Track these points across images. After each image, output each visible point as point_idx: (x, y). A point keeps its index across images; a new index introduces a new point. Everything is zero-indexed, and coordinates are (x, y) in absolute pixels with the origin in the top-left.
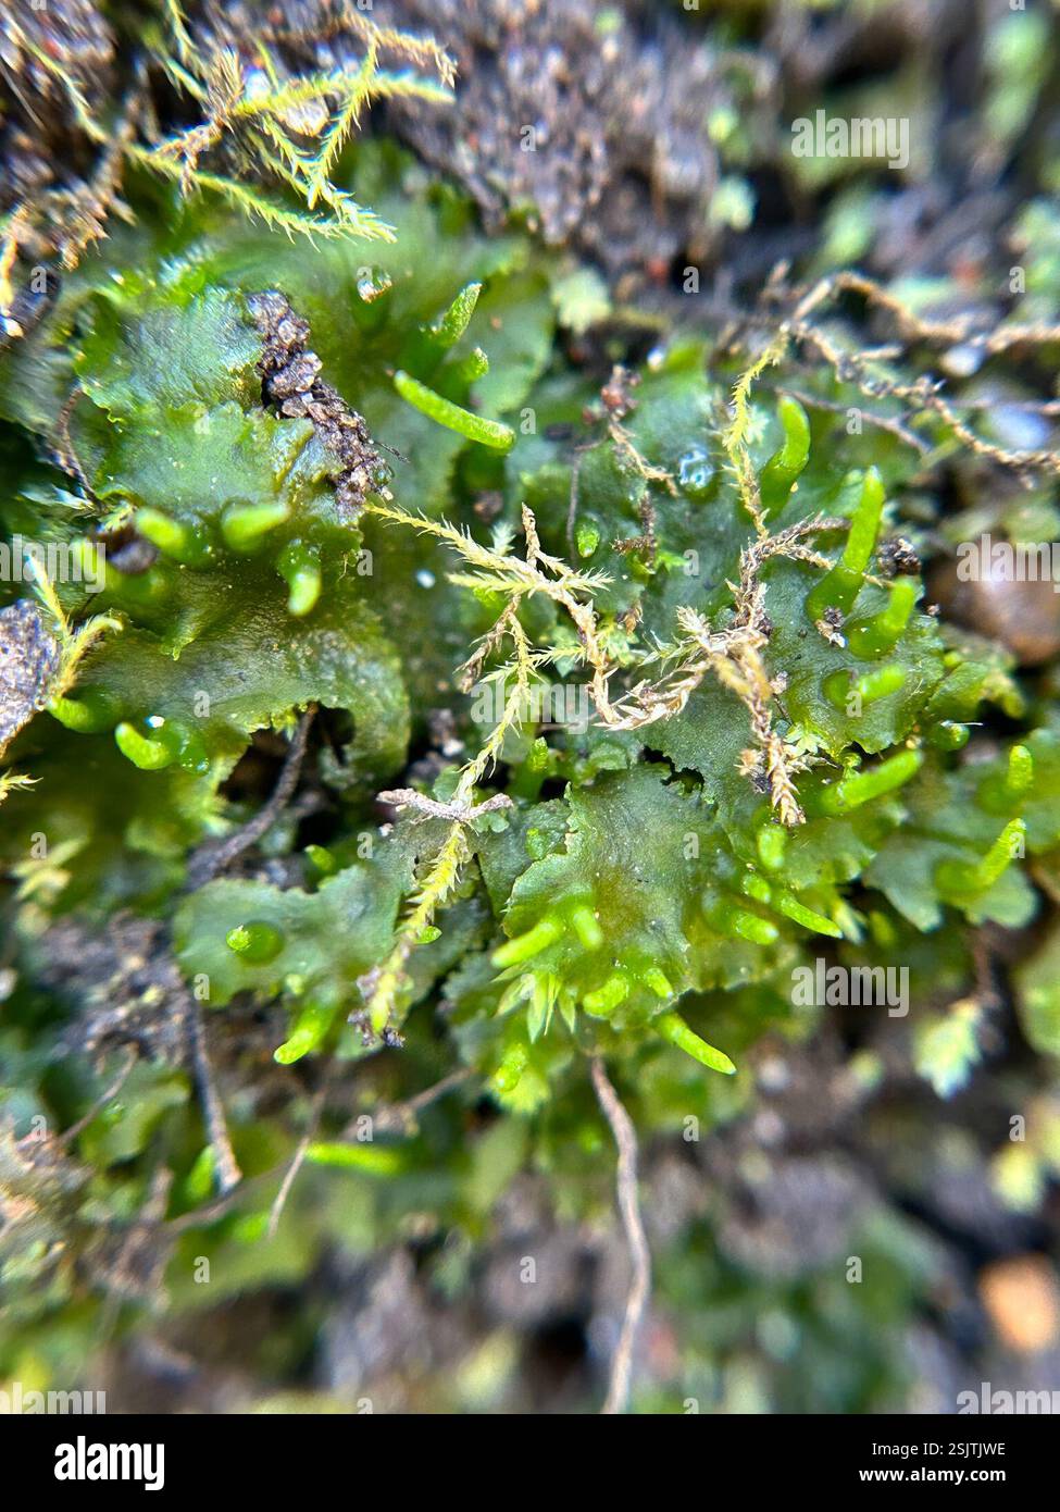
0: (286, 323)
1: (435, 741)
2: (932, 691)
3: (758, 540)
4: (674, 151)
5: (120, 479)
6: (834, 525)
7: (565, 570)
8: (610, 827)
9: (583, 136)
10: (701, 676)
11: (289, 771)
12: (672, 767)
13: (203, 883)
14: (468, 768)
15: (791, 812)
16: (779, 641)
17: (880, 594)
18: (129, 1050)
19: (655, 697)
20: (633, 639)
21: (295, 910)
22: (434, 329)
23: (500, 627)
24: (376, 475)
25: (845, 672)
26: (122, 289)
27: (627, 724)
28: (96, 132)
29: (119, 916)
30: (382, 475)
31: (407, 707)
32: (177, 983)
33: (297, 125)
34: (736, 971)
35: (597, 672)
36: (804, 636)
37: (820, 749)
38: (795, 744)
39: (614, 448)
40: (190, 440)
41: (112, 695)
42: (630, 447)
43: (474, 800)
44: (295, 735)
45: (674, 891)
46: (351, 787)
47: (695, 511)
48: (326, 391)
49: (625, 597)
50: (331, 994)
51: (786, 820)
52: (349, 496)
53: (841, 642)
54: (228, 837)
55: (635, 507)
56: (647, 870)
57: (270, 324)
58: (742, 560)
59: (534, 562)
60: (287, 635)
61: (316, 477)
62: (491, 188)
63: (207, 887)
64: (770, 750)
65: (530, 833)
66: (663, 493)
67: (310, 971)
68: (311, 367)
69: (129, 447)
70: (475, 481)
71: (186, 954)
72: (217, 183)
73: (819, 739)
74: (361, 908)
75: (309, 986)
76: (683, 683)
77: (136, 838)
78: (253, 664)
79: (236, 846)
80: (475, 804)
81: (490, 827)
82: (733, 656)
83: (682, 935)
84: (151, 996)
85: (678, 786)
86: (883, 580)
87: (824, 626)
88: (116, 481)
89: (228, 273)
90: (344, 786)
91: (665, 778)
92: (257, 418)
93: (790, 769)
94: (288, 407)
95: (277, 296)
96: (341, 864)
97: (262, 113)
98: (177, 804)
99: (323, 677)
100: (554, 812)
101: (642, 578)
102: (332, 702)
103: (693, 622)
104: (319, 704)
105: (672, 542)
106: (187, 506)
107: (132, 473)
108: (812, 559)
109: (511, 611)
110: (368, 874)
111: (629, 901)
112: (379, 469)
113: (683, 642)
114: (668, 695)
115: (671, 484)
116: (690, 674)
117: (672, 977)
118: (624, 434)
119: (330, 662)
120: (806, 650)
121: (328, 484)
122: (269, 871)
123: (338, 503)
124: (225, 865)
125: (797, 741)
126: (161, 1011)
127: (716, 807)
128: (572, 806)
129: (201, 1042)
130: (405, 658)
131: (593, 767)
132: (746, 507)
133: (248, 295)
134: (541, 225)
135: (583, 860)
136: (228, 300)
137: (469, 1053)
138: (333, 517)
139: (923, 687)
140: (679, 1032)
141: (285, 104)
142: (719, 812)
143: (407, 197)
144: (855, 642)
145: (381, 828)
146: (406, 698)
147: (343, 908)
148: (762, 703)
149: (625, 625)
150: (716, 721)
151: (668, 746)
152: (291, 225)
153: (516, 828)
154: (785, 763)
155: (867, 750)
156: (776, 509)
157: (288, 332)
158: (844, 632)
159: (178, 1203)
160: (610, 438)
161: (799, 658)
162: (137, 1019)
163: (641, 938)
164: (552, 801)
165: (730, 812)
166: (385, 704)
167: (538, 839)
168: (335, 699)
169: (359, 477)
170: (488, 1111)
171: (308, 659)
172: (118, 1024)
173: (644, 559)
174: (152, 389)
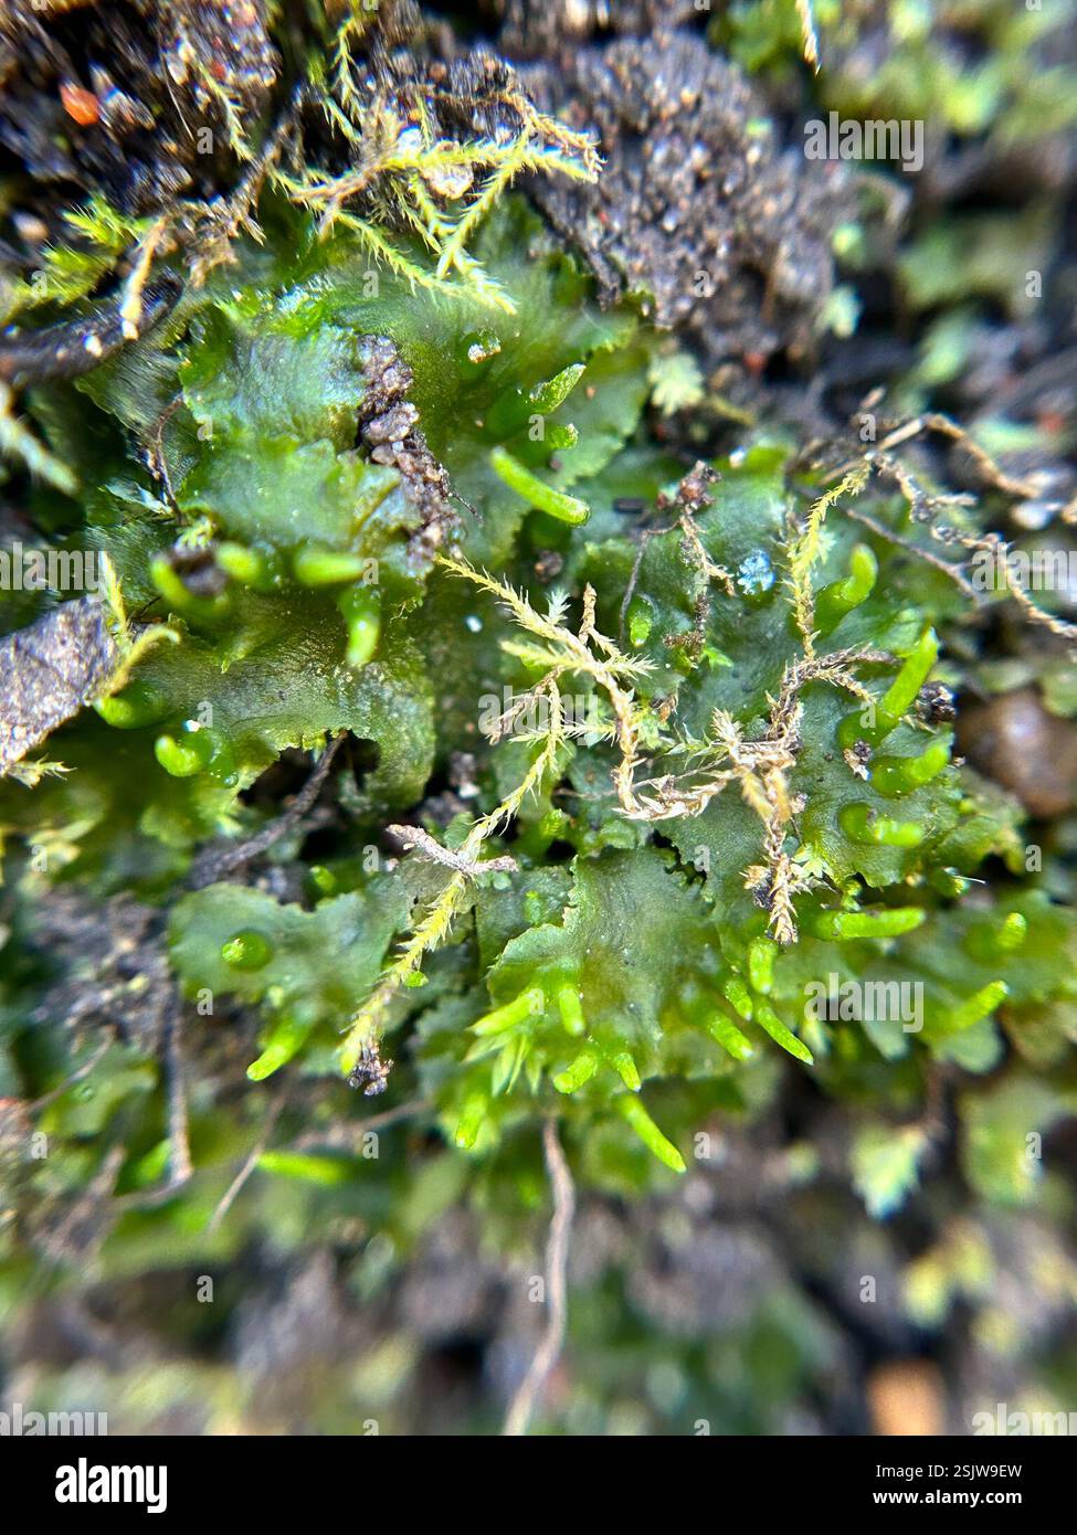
0: (393, 372)
1: (453, 781)
2: (942, 838)
3: (803, 659)
4: (794, 259)
5: (205, 496)
6: (880, 659)
7: (614, 651)
8: (609, 908)
9: (710, 233)
10: (725, 784)
11: (309, 790)
12: (678, 857)
13: (207, 884)
14: (480, 822)
15: (786, 930)
16: (805, 760)
17: (910, 733)
18: (107, 1032)
19: (677, 794)
20: (664, 726)
21: (290, 926)
22: (531, 396)
23: (539, 690)
24: (450, 534)
25: (863, 805)
26: (240, 307)
27: (644, 815)
28: (244, 151)
29: (119, 897)
30: (456, 535)
31: (432, 746)
32: (164, 974)
33: (441, 187)
34: (701, 1062)
35: (625, 760)
36: (830, 761)
37: (824, 874)
38: (802, 865)
39: (682, 540)
40: (279, 471)
41: (156, 695)
42: (697, 541)
43: (481, 854)
44: (321, 757)
45: (658, 977)
46: (365, 814)
47: (747, 613)
48: (418, 443)
49: (664, 685)
50: (309, 1012)
51: (780, 937)
52: (421, 549)
53: (865, 774)
54: (240, 841)
55: (691, 601)
56: (636, 953)
57: (377, 370)
58: (785, 676)
59: (585, 638)
60: (332, 661)
61: (393, 526)
62: (612, 265)
63: (210, 888)
64: (778, 869)
65: (530, 895)
66: (720, 590)
67: (293, 986)
68: (409, 416)
69: (219, 465)
70: (540, 539)
71: (178, 949)
72: (351, 221)
73: (826, 865)
74: (353, 935)
75: (290, 1000)
76: (706, 787)
77: (149, 824)
78: (296, 684)
79: (245, 852)
80: (482, 858)
81: (492, 883)
82: (760, 771)
83: (657, 1023)
84: (137, 984)
85: (679, 877)
86: (916, 721)
87: (851, 757)
88: (200, 497)
89: (344, 308)
90: (358, 811)
91: (669, 867)
92: (348, 461)
93: (793, 889)
94: (378, 454)
95: (388, 342)
96: (341, 888)
97: (410, 169)
98: (197, 803)
99: (359, 706)
100: (556, 878)
101: (684, 669)
102: (363, 733)
103: (727, 727)
104: (350, 732)
105: (719, 638)
106: (264, 535)
107: (218, 492)
108: (852, 688)
109: (553, 677)
110: (366, 904)
111: (612, 980)
112: (454, 529)
113: (712, 743)
114: (688, 795)
115: (730, 584)
116: (714, 779)
117: (640, 1062)
118: (694, 528)
119: (367, 692)
120: (829, 775)
121: (404, 535)
122: (270, 878)
123: (409, 554)
124: (230, 868)
125: (805, 862)
126: (143, 1000)
127: (712, 906)
128: (576, 880)
129: (176, 1034)
130: (439, 696)
131: (601, 841)
132: (799, 624)
133: (360, 338)
134: (653, 309)
135: (577, 935)
136: (341, 340)
137: (428, 1088)
138: (402, 568)
139: (936, 832)
140: (636, 1113)
141: (434, 164)
142: (715, 911)
143: (529, 260)
144: (878, 776)
145: (387, 862)
146: (434, 738)
147: (337, 932)
148: (779, 823)
149: (659, 712)
150: (728, 823)
151: (678, 836)
152: (416, 279)
153: (518, 885)
154: (789, 882)
155: (870, 883)
156: (827, 631)
157: (393, 381)
158: (870, 766)
159: (126, 1182)
160: (679, 527)
161: (821, 780)
162: (120, 1004)
163: (618, 1018)
164: (555, 867)
165: (725, 912)
166: (414, 741)
167: (537, 904)
168: (367, 729)
169: (434, 533)
170: (435, 1142)
171: (348, 686)
172: (102, 1006)
173: (689, 652)
174: (251, 414)
